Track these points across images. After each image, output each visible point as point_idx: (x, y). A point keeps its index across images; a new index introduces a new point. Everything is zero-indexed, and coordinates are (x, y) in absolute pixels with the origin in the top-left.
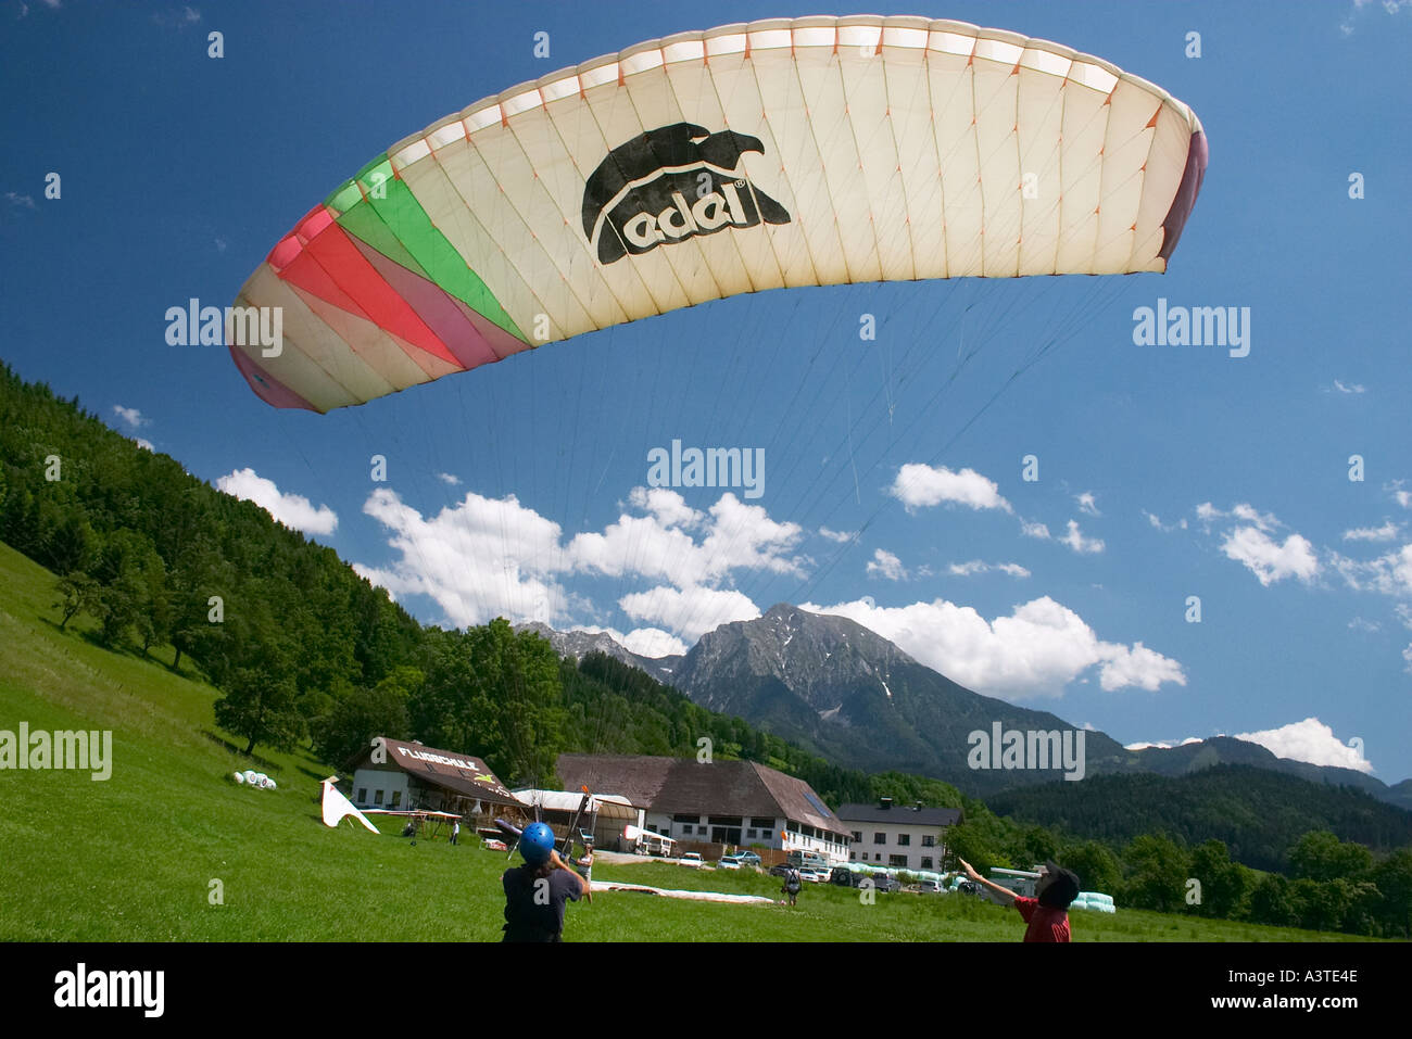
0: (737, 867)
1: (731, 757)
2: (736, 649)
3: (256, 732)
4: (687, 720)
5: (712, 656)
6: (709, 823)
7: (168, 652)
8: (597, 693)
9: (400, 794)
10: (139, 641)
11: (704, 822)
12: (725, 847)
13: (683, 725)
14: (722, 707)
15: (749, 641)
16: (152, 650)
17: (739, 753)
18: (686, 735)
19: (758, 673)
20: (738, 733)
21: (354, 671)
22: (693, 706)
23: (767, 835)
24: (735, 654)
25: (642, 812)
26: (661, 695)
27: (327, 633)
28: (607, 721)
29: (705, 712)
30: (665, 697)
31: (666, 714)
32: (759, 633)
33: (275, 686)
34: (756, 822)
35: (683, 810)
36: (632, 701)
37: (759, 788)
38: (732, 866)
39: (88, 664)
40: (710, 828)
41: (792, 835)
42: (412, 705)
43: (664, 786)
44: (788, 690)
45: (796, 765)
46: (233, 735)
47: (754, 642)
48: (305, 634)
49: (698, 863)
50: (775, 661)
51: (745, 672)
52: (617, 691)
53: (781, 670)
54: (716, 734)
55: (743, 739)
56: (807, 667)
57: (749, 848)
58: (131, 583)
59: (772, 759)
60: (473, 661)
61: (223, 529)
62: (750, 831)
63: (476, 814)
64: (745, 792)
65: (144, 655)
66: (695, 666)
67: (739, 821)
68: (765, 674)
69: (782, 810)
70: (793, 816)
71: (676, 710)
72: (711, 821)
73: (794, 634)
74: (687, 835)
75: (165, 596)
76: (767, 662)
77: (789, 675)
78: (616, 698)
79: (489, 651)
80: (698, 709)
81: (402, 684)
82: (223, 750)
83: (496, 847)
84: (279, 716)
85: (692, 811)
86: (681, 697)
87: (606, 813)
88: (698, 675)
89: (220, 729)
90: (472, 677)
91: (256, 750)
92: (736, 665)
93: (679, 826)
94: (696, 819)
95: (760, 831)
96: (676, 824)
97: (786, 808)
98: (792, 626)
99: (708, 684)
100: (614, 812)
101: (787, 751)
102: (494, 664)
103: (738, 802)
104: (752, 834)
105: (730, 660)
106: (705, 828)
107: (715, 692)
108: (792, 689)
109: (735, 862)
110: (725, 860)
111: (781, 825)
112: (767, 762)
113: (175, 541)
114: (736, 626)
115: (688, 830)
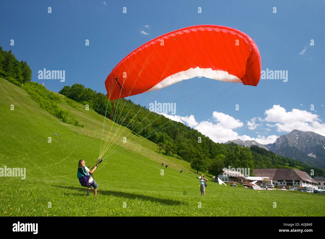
0: (293, 190)
1: (287, 166)
2: (285, 141)
3: (198, 169)
4: (276, 159)
5: (279, 143)
6: (286, 182)
7: (176, 155)
8: (254, 154)
9: (227, 179)
10: (171, 153)
11: (284, 181)
12: (290, 186)
13: (275, 160)
14: (283, 155)
15: (288, 139)
16: (174, 155)
17: (289, 165)
18: (276, 162)
19: (291, 146)
20: (288, 161)
21: (209, 155)
22: (276, 155)
23: (299, 184)
24: (285, 142)
25: (272, 180)
26: (269, 153)
27: (203, 149)
28: (258, 160)
29: (280, 157)
30: (270, 154)
31: (270, 157)
32: (290, 137)
33: (201, 161)
34: (296, 181)
35: (280, 179)
36: (262, 155)
37: (295, 174)
38: (292, 190)
39: (168, 159)
40: (286, 183)
41: (304, 184)
42: (224, 162)
43: (275, 174)
44: (299, 149)
45: (303, 167)
46: (195, 170)
47: (289, 139)
48: (199, 149)
49: (285, 189)
50: (295, 143)
51: (288, 146)
52: (259, 153)
53: (296, 145)
54: (283, 161)
55: (289, 162)
56: (303, 144)
57: (295, 186)
58: (170, 143)
59: (297, 166)
60: (235, 153)
61: (179, 130)
62: (294, 183)
63: (242, 182)
64: (292, 175)
65: (173, 156)
66: (275, 146)
67: (292, 181)
68: (293, 146)
69: (301, 178)
70: (304, 180)
71: (273, 157)
72: (286, 181)
73: (299, 137)
74: (281, 184)
75: (175, 145)
76: (293, 143)
77: (299, 146)
78: (258, 155)
79: (238, 151)
80: (278, 156)
81: (220, 158)
82: (194, 173)
83: (246, 188)
84: (202, 166)
85: (282, 179)
86: (273, 153)
87: (265, 180)
88: (276, 148)
89: (192, 169)
90: (235, 156)
91: (199, 172)
92: (285, 145)
93: (279, 183)
94: (283, 181)
95: (297, 183)
96: (278, 182)
97: (302, 178)
98: (298, 135)
99: (279, 149)
100: (266, 180)
101: (300, 164)
102: (239, 153)
103: (291, 177)
104: (295, 184)
105: (284, 144)
106: (285, 183)
107: (281, 151)
108: (300, 149)
109: (292, 189)
110: (290, 189)
111: (301, 182)
112: (296, 167)
113: (171, 133)
114: (284, 136)
115: (281, 183)
